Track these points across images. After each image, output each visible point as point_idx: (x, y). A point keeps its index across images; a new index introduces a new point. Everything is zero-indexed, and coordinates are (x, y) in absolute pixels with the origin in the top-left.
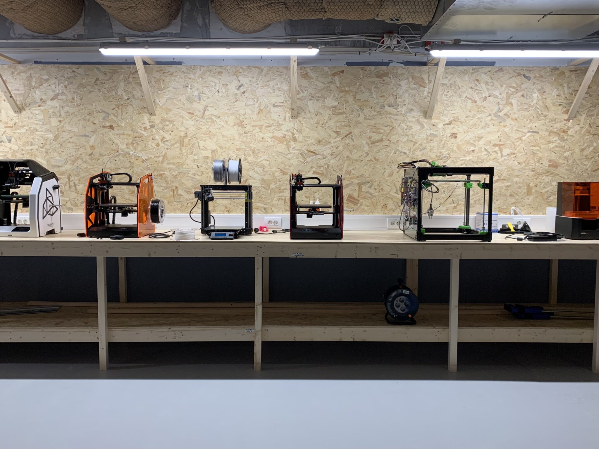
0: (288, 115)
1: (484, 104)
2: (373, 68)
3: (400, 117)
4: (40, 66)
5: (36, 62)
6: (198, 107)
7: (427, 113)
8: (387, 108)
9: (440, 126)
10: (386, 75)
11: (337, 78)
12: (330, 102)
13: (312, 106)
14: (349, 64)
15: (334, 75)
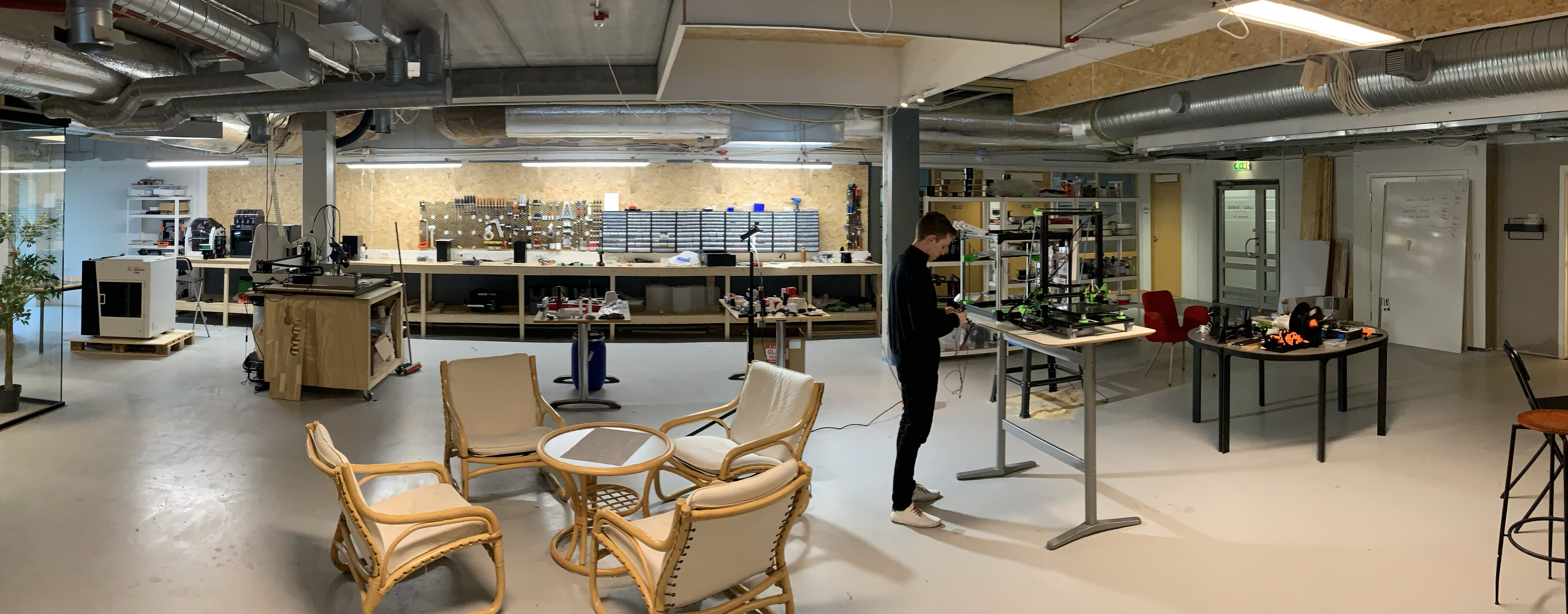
0: (629, 191)
1: (755, 186)
2: (683, 164)
3: (701, 193)
4: (473, 164)
5: (470, 162)
6: (570, 187)
7: (718, 190)
8: (693, 187)
9: (727, 198)
10: (691, 168)
11: (660, 170)
12: (656, 183)
13: (644, 186)
14: (669, 161)
15: (658, 167)
